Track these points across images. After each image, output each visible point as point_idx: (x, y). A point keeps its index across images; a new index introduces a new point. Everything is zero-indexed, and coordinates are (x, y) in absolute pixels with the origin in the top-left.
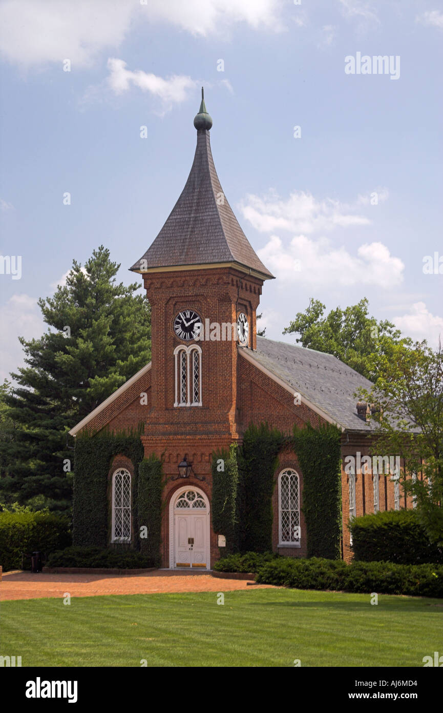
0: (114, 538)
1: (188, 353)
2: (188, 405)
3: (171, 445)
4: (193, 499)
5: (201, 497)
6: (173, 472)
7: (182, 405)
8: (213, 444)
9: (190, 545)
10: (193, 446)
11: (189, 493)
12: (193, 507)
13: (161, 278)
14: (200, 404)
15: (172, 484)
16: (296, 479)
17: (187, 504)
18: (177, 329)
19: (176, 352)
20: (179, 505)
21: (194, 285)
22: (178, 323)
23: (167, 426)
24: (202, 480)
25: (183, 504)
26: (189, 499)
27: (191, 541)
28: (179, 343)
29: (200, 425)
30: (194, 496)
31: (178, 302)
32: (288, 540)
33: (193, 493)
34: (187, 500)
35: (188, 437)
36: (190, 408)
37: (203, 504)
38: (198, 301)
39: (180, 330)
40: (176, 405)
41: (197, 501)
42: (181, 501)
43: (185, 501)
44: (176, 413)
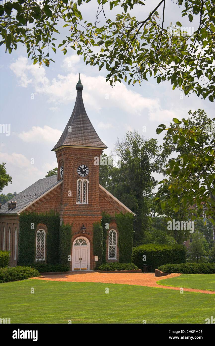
0: (36, 260)
1: (83, 182)
2: (82, 203)
3: (76, 220)
4: (82, 242)
5: (85, 241)
6: (76, 231)
7: (80, 203)
8: (94, 220)
9: (80, 261)
10: (86, 220)
11: (80, 239)
12: (82, 245)
13: (74, 150)
14: (88, 203)
15: (75, 236)
16: (115, 233)
17: (79, 244)
18: (78, 172)
19: (77, 181)
20: (76, 244)
21: (87, 155)
22: (79, 169)
23: (74, 212)
24: (88, 234)
25: (77, 244)
26: (80, 242)
27: (81, 259)
28: (79, 178)
29: (89, 212)
30: (82, 241)
31: (79, 161)
32: (111, 257)
33: (82, 239)
34: (79, 243)
35: (84, 217)
36: (84, 205)
37: (86, 244)
38: (88, 161)
39: (80, 172)
40: (77, 203)
41: (83, 243)
42: (77, 243)
43: (78, 243)
44: (78, 207)
